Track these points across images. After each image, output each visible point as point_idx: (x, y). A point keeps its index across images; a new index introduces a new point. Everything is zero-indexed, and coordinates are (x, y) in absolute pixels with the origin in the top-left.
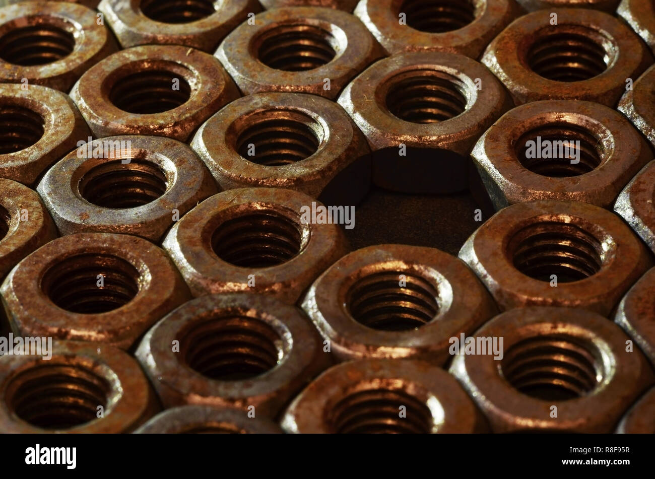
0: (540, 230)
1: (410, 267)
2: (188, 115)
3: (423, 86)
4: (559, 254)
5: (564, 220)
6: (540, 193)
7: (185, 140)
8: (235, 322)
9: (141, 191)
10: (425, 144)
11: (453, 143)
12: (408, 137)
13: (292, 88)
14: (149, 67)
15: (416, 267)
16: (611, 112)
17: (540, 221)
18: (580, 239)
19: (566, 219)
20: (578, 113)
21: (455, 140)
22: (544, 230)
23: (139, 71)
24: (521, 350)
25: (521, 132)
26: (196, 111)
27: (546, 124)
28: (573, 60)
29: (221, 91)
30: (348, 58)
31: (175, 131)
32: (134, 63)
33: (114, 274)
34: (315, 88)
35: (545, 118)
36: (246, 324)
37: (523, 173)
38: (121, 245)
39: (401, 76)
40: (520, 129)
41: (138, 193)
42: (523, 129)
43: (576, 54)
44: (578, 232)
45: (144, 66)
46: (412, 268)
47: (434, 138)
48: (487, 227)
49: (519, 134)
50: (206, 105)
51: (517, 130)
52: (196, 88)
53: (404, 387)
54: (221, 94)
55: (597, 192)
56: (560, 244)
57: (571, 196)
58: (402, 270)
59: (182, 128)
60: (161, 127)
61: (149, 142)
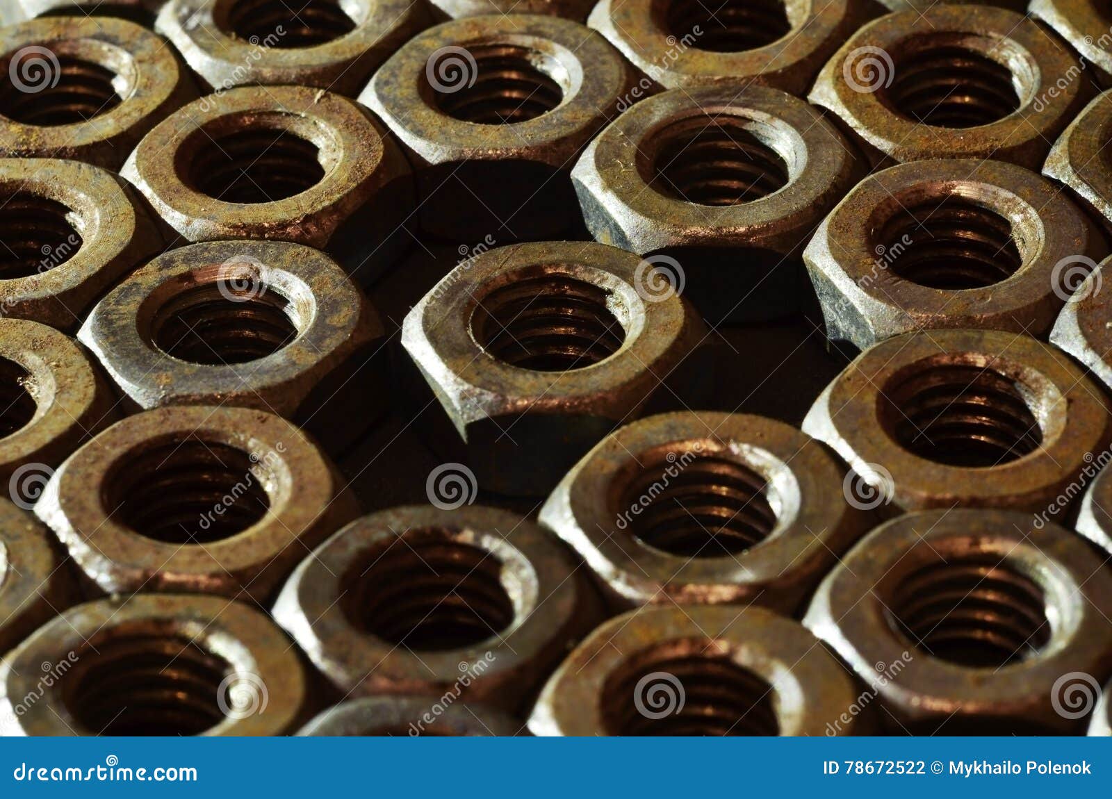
0: (935, 381)
1: (724, 448)
2: (326, 203)
3: (712, 143)
4: (966, 418)
5: (975, 362)
6: (928, 316)
7: (323, 246)
8: (438, 553)
9: (252, 334)
10: (728, 240)
11: (772, 237)
12: (699, 230)
13: (498, 152)
14: (253, 124)
15: (734, 448)
16: (1033, 177)
17: (935, 365)
18: (1003, 393)
19: (978, 360)
20: (978, 181)
21: (778, 232)
22: (942, 380)
23: (236, 131)
24: (920, 583)
25: (887, 216)
26: (338, 196)
27: (926, 200)
28: (962, 92)
29: (379, 160)
30: (587, 99)
31: (308, 231)
32: (227, 119)
33: (226, 475)
34: (537, 152)
35: (923, 191)
36: (456, 556)
37: (895, 285)
38: (236, 426)
39: (675, 127)
40: (883, 210)
41: (247, 338)
42: (889, 210)
43: (965, 82)
44: (999, 382)
45: (244, 121)
46: (728, 450)
47: (742, 230)
48: (849, 379)
49: (883, 219)
50: (354, 185)
51: (880, 212)
52: (334, 157)
53: (732, 652)
54: (379, 165)
55: (1022, 312)
56: (968, 402)
57: (980, 320)
58: (711, 455)
59: (317, 226)
60: (283, 225)
61: (264, 251)
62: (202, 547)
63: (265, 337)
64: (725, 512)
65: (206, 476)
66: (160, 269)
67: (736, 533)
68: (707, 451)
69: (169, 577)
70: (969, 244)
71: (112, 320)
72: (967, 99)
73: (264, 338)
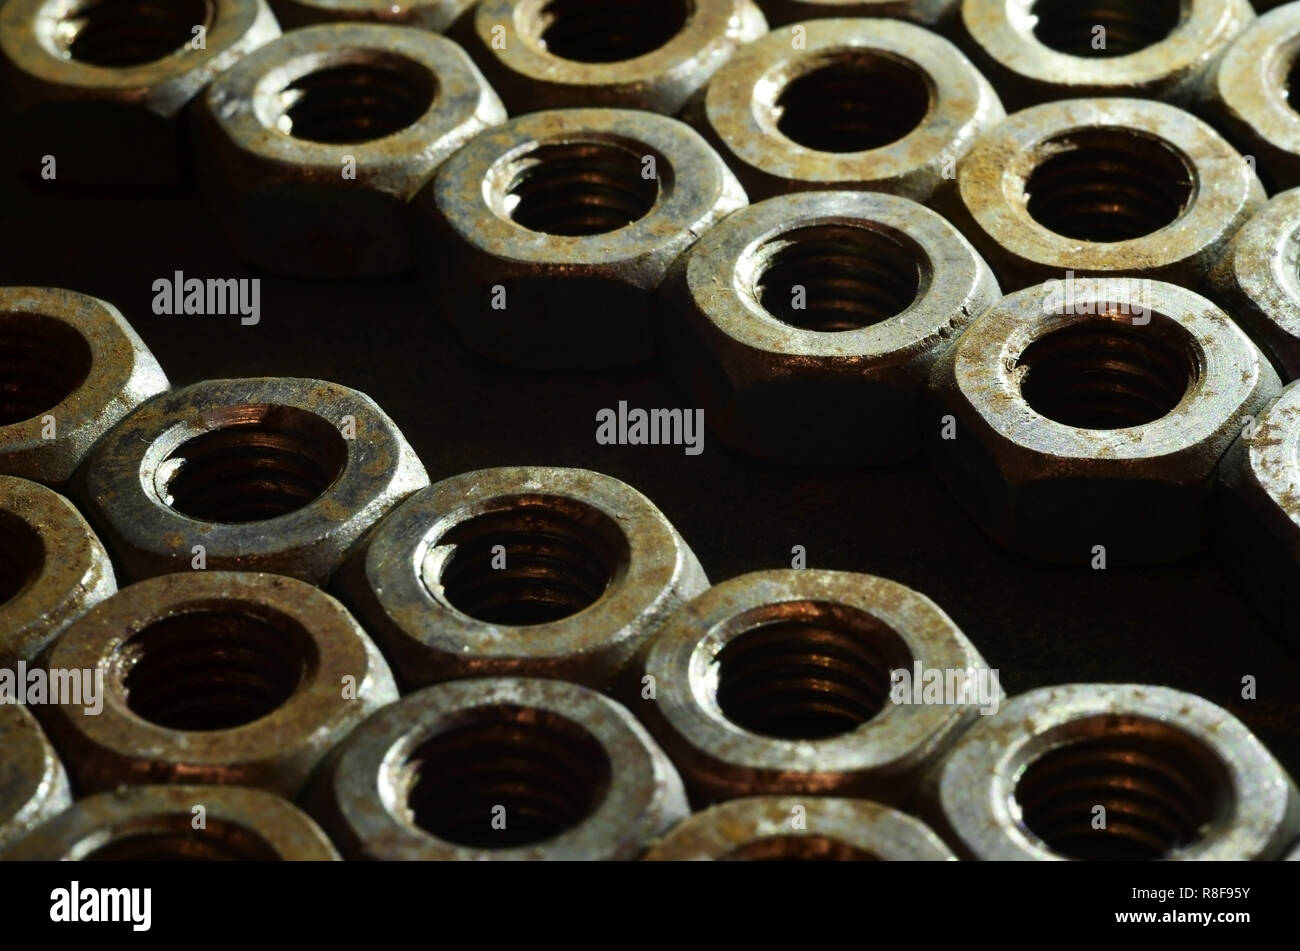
62: (217, 734)
63: (288, 489)
64: (827, 687)
65: (220, 653)
66: (166, 413)
67: (841, 711)
68: (805, 615)
69: (181, 769)
70: (1119, 377)
71: (112, 472)
72: (1116, 208)
73: (287, 491)
